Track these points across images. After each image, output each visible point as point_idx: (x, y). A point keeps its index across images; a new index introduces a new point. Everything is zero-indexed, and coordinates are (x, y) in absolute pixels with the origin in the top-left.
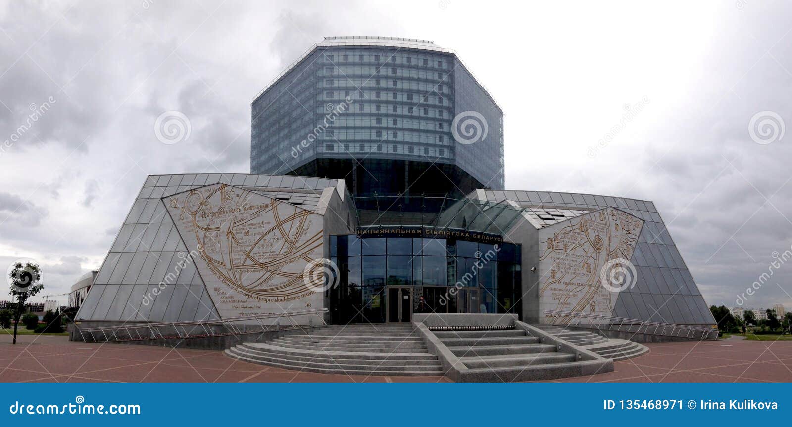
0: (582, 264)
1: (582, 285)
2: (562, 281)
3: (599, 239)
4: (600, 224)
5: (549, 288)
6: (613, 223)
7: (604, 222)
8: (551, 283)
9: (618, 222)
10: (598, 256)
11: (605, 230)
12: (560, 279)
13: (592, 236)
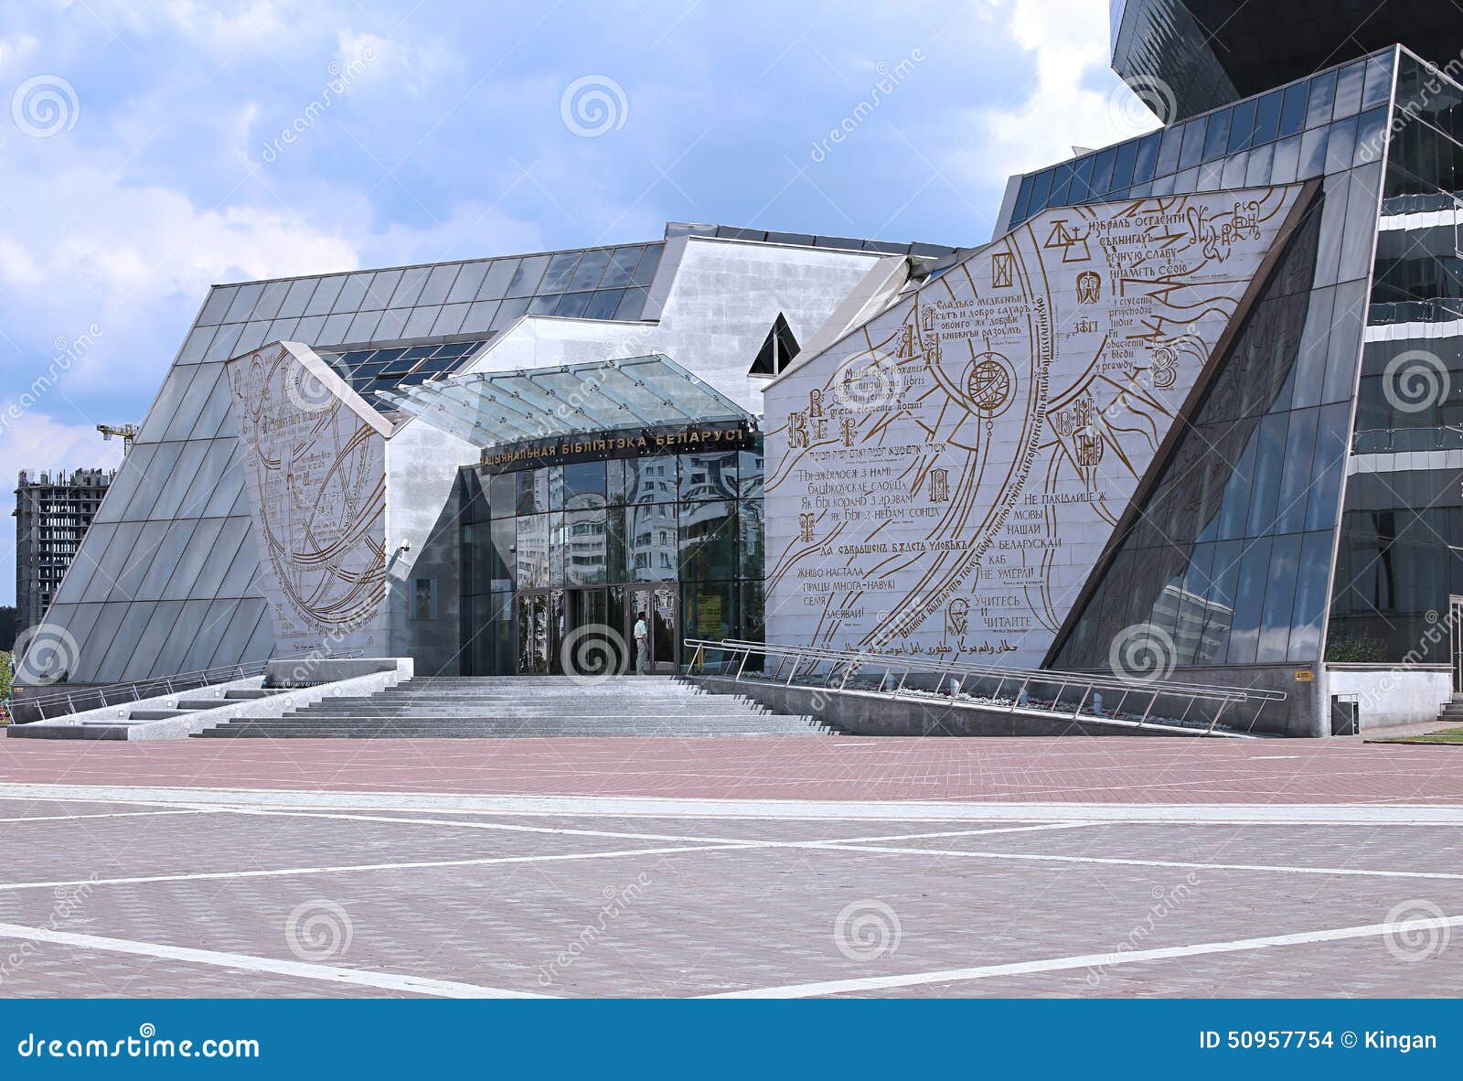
0: (909, 479)
1: (912, 547)
2: (836, 545)
3: (987, 369)
4: (995, 301)
5: (794, 571)
6: (1066, 280)
7: (1016, 290)
8: (799, 556)
9: (1098, 264)
10: (984, 431)
11: (1022, 323)
12: (827, 541)
13: (956, 358)
